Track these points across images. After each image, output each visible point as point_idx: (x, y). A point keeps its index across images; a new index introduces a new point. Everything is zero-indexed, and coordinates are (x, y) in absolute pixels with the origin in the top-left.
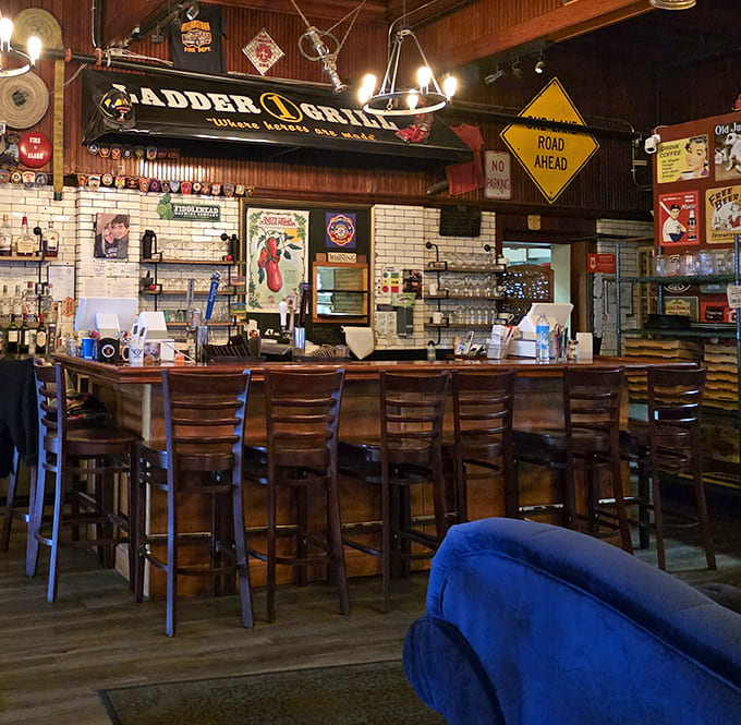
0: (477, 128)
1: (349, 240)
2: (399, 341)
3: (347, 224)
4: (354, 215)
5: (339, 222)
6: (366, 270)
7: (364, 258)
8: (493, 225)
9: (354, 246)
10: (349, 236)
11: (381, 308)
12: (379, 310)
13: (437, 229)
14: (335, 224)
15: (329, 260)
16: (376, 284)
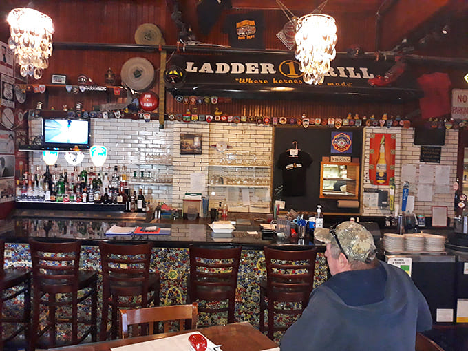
0: (446, 74)
1: (347, 148)
2: (379, 211)
3: (346, 139)
4: (352, 133)
5: (340, 138)
6: (358, 168)
7: (356, 159)
8: (457, 138)
9: (351, 152)
10: (347, 146)
11: (367, 190)
12: (365, 192)
13: (412, 140)
14: (337, 139)
15: (332, 161)
16: (364, 175)
